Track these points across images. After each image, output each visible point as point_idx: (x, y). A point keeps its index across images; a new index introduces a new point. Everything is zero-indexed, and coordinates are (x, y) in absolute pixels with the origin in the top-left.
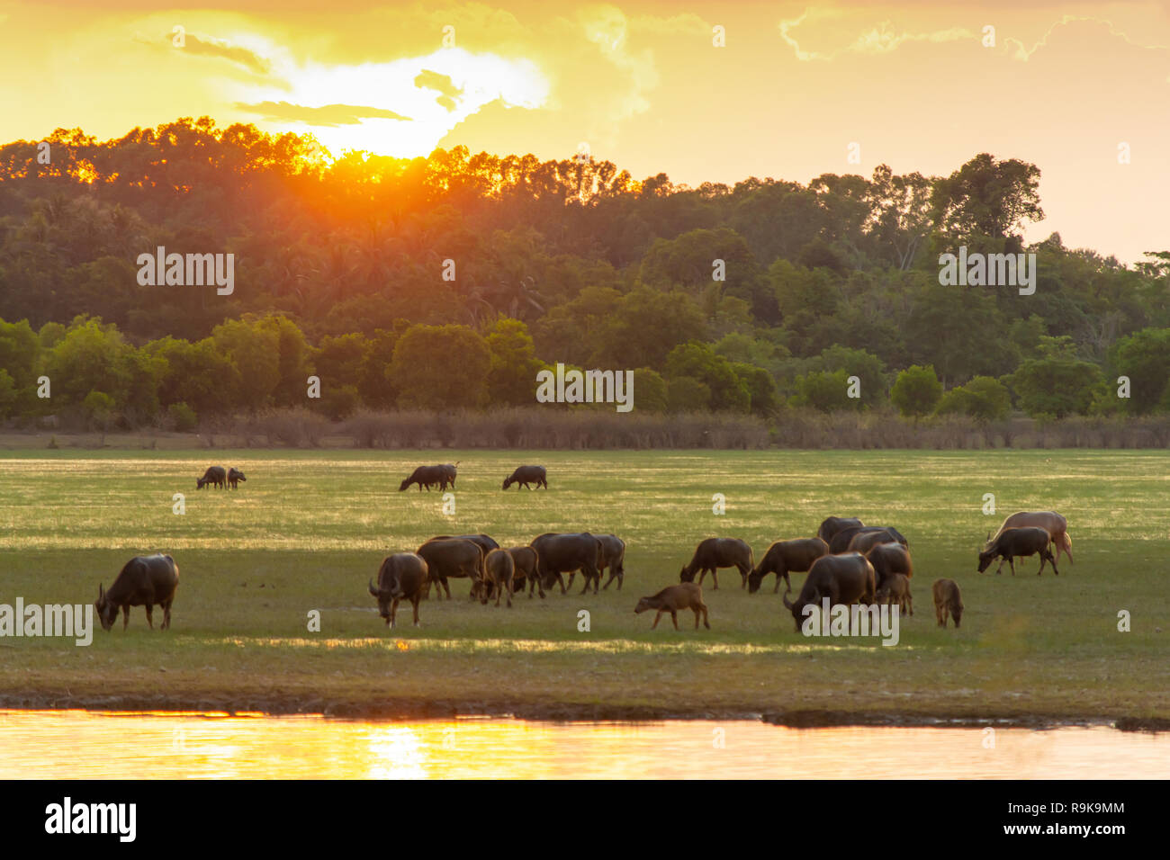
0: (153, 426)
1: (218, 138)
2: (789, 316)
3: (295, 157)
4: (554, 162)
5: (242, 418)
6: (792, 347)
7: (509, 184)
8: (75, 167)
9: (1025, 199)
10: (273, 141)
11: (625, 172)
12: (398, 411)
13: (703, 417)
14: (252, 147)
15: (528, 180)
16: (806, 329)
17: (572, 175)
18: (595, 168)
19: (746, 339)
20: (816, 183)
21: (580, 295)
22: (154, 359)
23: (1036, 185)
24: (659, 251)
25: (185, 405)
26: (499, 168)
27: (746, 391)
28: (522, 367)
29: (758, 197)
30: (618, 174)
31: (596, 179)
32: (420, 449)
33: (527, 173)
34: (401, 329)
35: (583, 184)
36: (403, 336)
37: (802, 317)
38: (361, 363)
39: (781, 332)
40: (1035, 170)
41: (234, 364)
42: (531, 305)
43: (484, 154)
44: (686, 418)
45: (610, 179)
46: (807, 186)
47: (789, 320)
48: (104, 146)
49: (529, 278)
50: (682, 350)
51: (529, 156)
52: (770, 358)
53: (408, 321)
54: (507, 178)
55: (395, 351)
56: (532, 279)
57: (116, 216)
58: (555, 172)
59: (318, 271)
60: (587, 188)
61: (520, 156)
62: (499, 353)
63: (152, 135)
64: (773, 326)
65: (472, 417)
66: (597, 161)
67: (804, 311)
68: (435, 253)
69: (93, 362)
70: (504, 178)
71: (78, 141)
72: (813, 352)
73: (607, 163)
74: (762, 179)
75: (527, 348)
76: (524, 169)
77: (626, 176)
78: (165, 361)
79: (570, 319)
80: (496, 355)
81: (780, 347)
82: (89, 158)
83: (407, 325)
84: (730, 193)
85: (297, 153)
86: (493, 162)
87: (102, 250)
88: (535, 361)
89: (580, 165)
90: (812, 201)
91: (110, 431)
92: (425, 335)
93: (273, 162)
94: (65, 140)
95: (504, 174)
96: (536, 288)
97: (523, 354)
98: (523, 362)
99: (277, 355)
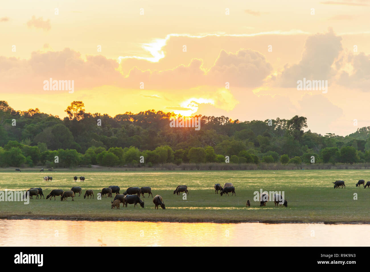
1: (156, 113)
4: (218, 117)
5: (161, 165)
6: (262, 151)
8: (130, 119)
9: (304, 124)
10: (166, 114)
12: (189, 163)
13: (245, 164)
14: (162, 115)
15: (213, 121)
16: (264, 148)
17: (221, 120)
18: (225, 118)
19: (253, 150)
20: (266, 121)
21: (223, 142)
23: (306, 121)
24: (237, 133)
25: (150, 163)
27: (253, 159)
28: (212, 155)
29: (255, 123)
30: (229, 120)
31: (225, 120)
33: (213, 119)
34: (190, 148)
36: (190, 150)
38: (183, 155)
40: (306, 118)
41: (159, 155)
42: (214, 144)
43: (205, 116)
44: (242, 165)
46: (264, 121)
47: (261, 146)
48: (135, 115)
50: (242, 152)
51: (213, 116)
52: (258, 153)
55: (189, 152)
56: (214, 139)
57: (137, 128)
58: (218, 119)
59: (174, 138)
60: (224, 122)
61: (211, 116)
62: (208, 152)
63: (144, 113)
64: (258, 147)
65: (203, 164)
66: (225, 117)
67: (264, 145)
71: (130, 114)
72: (266, 152)
73: (227, 117)
75: (213, 152)
77: (231, 120)
78: (147, 154)
79: (221, 146)
81: (259, 151)
82: (132, 117)
84: (250, 123)
85: (170, 116)
87: (135, 134)
88: (215, 154)
89: (222, 118)
90: (265, 124)
91: (137, 167)
92: (194, 149)
93: (166, 118)
94: (128, 114)
95: (208, 120)
96: (215, 141)
97: (212, 153)
98: (212, 154)
99: (167, 153)
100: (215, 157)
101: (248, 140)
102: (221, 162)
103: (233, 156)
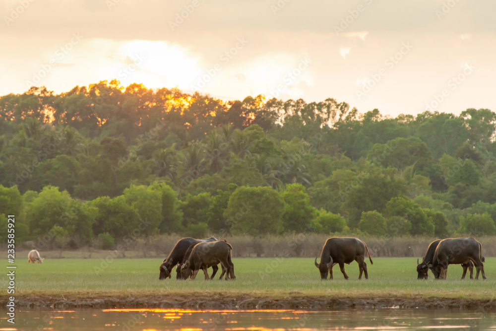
0: (90, 246)
1: (123, 91)
2: (451, 187)
3: (167, 102)
4: (314, 103)
5: (141, 241)
6: (453, 204)
7: (289, 115)
8: (42, 109)
10: (155, 92)
11: (354, 108)
12: (231, 236)
13: (407, 239)
14: (143, 96)
15: (300, 113)
16: (462, 193)
17: (325, 110)
18: (337, 106)
19: (428, 198)
20: (464, 113)
21: (332, 174)
22: (90, 208)
24: (376, 150)
25: (108, 234)
26: (283, 107)
27: (432, 224)
28: (302, 211)
29: (431, 121)
30: (350, 109)
31: (338, 112)
32: (244, 258)
33: (299, 109)
34: (233, 189)
35: (331, 115)
36: (233, 193)
37: (459, 187)
38: (209, 209)
39: (448, 194)
41: (136, 210)
42: (304, 181)
43: (275, 99)
44: (398, 240)
45: (346, 112)
46: (459, 116)
47: (452, 188)
48: (58, 96)
49: (303, 165)
50: (395, 201)
51: (300, 99)
52: (442, 209)
53: (236, 185)
54: (288, 112)
55: (229, 202)
56: (304, 166)
57: (66, 132)
58: (314, 108)
59: (182, 163)
60: (333, 117)
61: (295, 100)
62: (289, 203)
63: (86, 90)
64: (442, 192)
65: (274, 239)
66: (338, 102)
67: (460, 184)
68: (248, 151)
69: (55, 209)
70: (286, 112)
71: (43, 93)
72: (466, 206)
73: (344, 103)
74: (432, 112)
75: (305, 200)
76: (298, 106)
77: (355, 111)
78: (96, 209)
79: (327, 188)
80: (287, 204)
81: (448, 203)
82: (50, 104)
83: (235, 187)
84: (415, 120)
85: (168, 99)
86: (280, 103)
87: (59, 151)
88: (310, 207)
89: (327, 105)
90: (461, 124)
91: (65, 249)
92: (246, 193)
93: (154, 104)
94: (36, 93)
95: (286, 109)
96: (308, 174)
97: (303, 203)
98: (303, 208)
99: (161, 205)
100: (312, 217)
101: (412, 167)
102: (331, 233)
103: (369, 212)
